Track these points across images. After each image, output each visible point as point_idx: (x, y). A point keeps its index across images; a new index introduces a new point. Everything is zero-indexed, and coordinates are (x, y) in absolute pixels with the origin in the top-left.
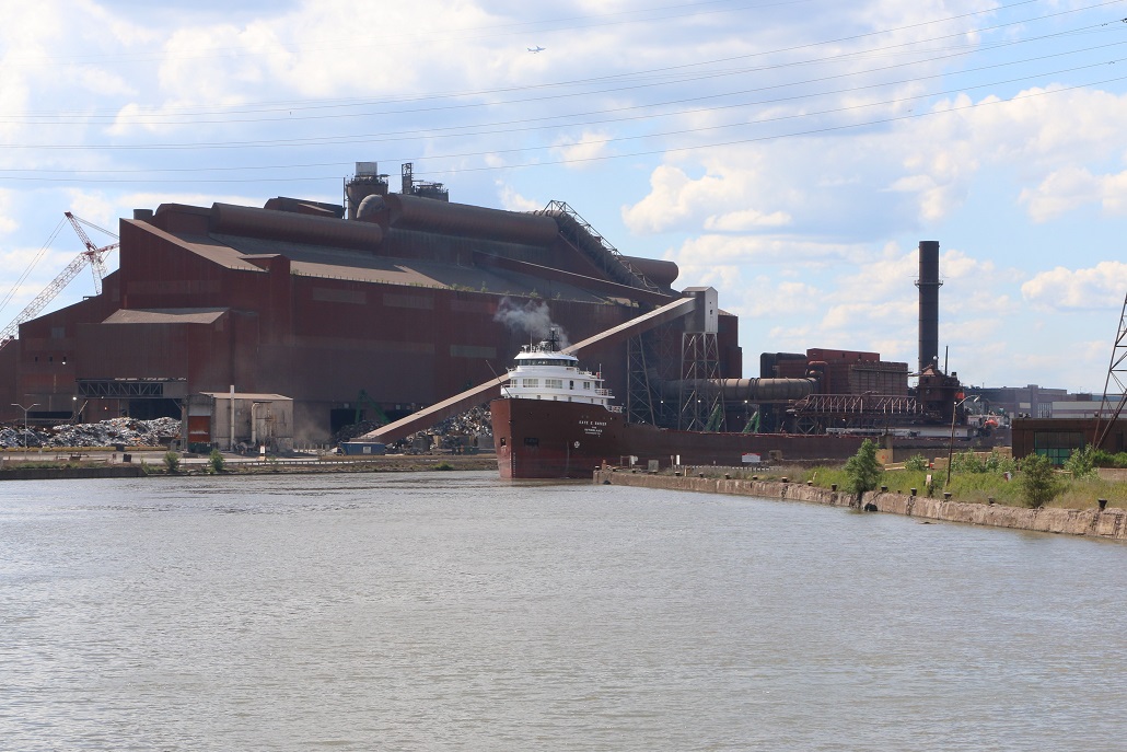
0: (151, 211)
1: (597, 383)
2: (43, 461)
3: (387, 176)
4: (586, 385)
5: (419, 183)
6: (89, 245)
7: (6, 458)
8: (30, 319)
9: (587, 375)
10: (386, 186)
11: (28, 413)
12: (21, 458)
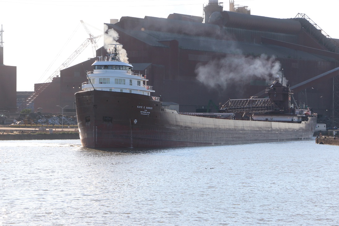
0: (118, 20)
1: (144, 82)
2: (70, 131)
3: (222, 3)
4: (139, 83)
5: (237, 6)
6: (90, 35)
7: (54, 130)
8: (65, 68)
9: (140, 77)
10: (222, 7)
11: (64, 109)
12: (60, 130)
